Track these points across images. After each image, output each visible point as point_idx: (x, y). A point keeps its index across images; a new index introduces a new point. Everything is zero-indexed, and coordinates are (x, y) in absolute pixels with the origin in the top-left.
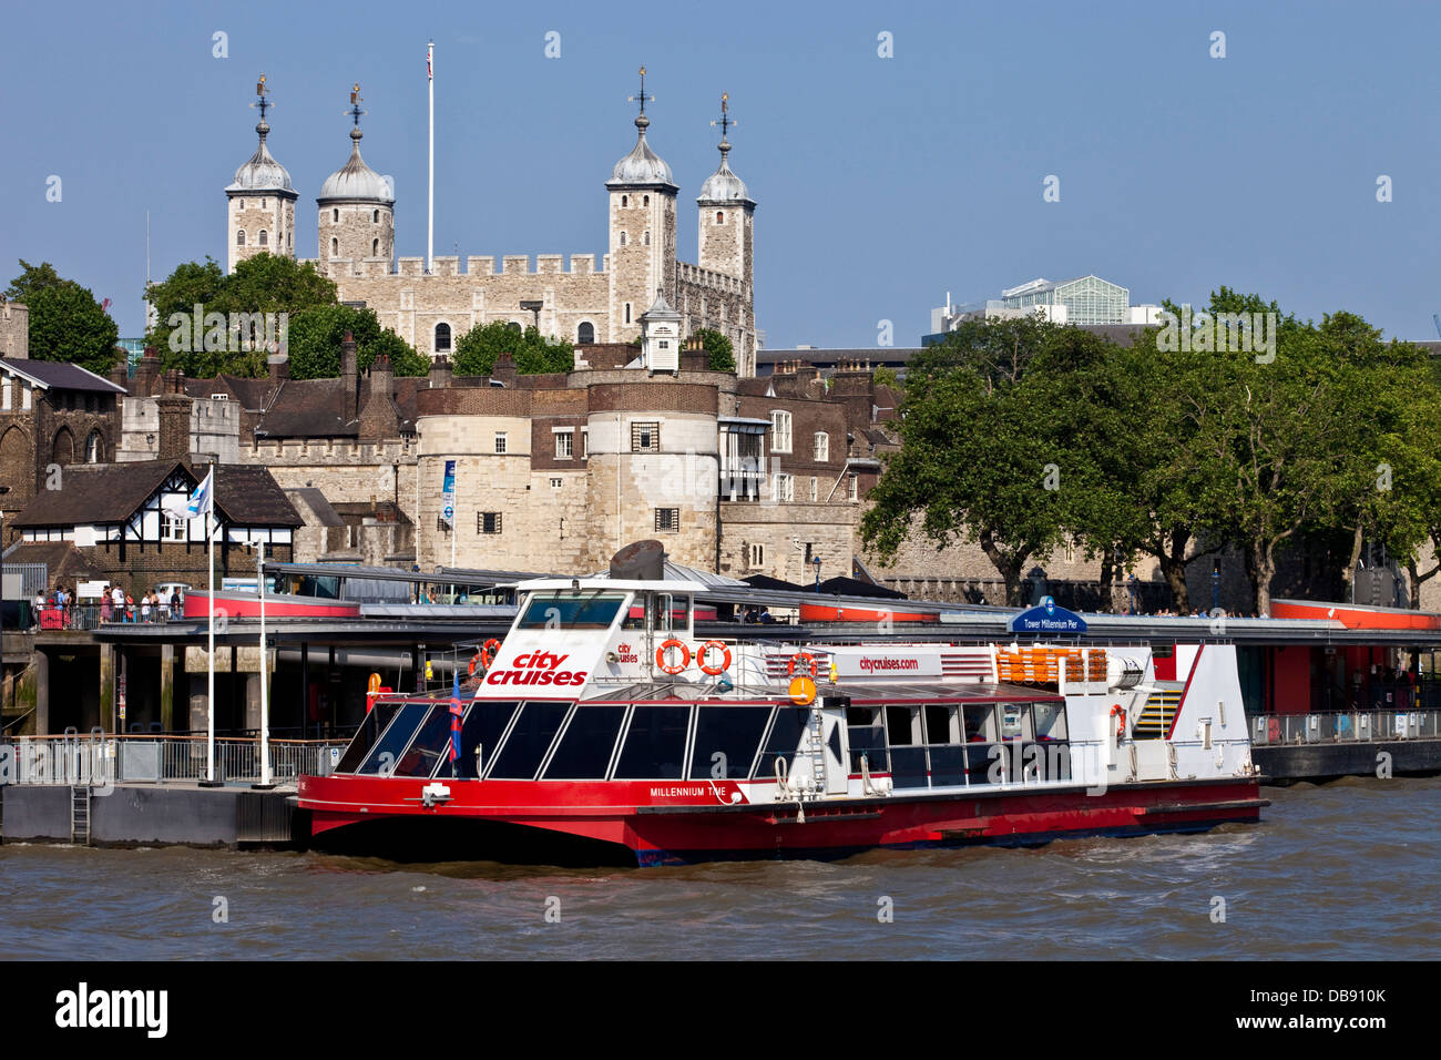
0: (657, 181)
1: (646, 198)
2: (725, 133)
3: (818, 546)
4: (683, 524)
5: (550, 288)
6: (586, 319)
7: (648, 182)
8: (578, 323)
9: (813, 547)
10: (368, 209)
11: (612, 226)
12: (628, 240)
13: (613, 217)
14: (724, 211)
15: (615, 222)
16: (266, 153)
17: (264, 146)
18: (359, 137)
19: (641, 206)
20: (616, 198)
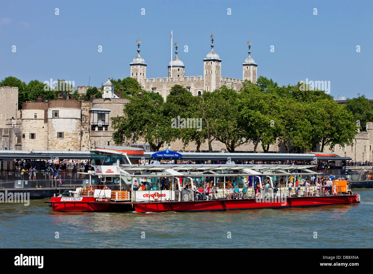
0: (213, 59)
1: (211, 63)
2: (249, 49)
3: (111, 142)
4: (64, 136)
5: (192, 84)
6: (200, 90)
7: (211, 59)
8: (198, 91)
9: (110, 142)
10: (177, 68)
11: (204, 69)
12: (208, 72)
13: (205, 67)
14: (248, 66)
15: (205, 68)
16: (139, 56)
17: (139, 54)
18: (177, 53)
19: (210, 64)
20: (205, 63)
